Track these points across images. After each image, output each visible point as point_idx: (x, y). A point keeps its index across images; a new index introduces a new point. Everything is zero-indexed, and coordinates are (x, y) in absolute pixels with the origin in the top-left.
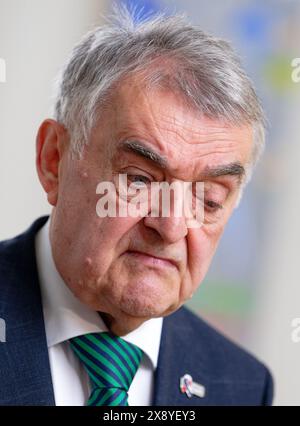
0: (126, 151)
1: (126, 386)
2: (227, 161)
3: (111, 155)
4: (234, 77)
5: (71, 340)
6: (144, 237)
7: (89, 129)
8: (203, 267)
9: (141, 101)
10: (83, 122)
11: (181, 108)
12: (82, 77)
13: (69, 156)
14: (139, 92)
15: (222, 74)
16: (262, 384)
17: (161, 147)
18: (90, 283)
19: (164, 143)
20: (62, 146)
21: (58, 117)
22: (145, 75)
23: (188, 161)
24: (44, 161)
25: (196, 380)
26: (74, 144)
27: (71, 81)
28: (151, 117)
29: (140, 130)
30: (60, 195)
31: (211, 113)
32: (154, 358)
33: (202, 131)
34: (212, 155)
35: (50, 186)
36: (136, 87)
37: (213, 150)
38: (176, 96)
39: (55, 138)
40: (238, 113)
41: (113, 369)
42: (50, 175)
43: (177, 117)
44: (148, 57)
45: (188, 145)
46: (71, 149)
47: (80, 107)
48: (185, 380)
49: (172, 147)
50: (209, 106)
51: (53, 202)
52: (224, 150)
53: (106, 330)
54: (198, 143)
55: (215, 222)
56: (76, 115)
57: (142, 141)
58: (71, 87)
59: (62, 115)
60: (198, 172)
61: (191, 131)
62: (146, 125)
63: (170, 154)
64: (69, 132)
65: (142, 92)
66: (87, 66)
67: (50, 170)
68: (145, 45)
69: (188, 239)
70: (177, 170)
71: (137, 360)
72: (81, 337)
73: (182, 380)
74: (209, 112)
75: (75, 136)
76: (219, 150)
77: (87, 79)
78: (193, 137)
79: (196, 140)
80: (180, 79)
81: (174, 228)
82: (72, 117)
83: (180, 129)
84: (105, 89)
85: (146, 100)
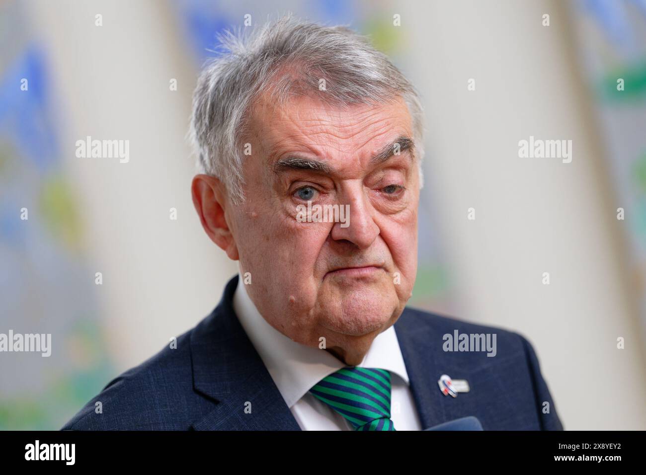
0: (283, 170)
1: (386, 413)
2: (391, 139)
3: (272, 183)
4: (364, 55)
5: (312, 390)
6: (338, 252)
7: (239, 166)
8: (411, 260)
9: (278, 116)
10: (230, 163)
11: (322, 107)
12: (211, 119)
13: (231, 203)
14: (273, 108)
15: (350, 58)
16: (522, 353)
17: (316, 153)
18: (304, 320)
19: (318, 148)
20: (221, 197)
21: (206, 170)
22: (272, 90)
23: (350, 156)
24: (209, 220)
25: (454, 377)
26: (231, 189)
27: (204, 128)
28: (295, 127)
29: (289, 144)
30: (239, 247)
31: (355, 101)
32: (403, 373)
33: (352, 122)
34: (373, 141)
35: (225, 242)
36: (268, 105)
37: (371, 136)
38: (312, 97)
39: (211, 192)
40: (381, 90)
41: (367, 401)
42: (220, 232)
43: (321, 117)
44: (269, 70)
45: (343, 141)
46: (230, 196)
47: (221, 148)
48: (444, 382)
49: (328, 148)
50: (349, 93)
51: (235, 256)
52: (382, 130)
53: (343, 366)
54: (353, 135)
55: (404, 208)
56: (221, 160)
57: (295, 154)
58: (205, 134)
59: (209, 165)
60: (366, 163)
61: (341, 126)
62: (293, 137)
63: (329, 156)
64: (221, 179)
65: (276, 107)
66: (213, 105)
67: (218, 226)
68: (262, 60)
69: (383, 236)
70: (342, 170)
71: (386, 383)
72: (321, 383)
73: (440, 383)
74: (352, 100)
75: (229, 180)
76: (377, 133)
77: (218, 118)
78: (346, 132)
79: (351, 133)
80: (309, 79)
81: (364, 231)
82: (218, 162)
83: (329, 127)
84: (238, 120)
85: (283, 113)
